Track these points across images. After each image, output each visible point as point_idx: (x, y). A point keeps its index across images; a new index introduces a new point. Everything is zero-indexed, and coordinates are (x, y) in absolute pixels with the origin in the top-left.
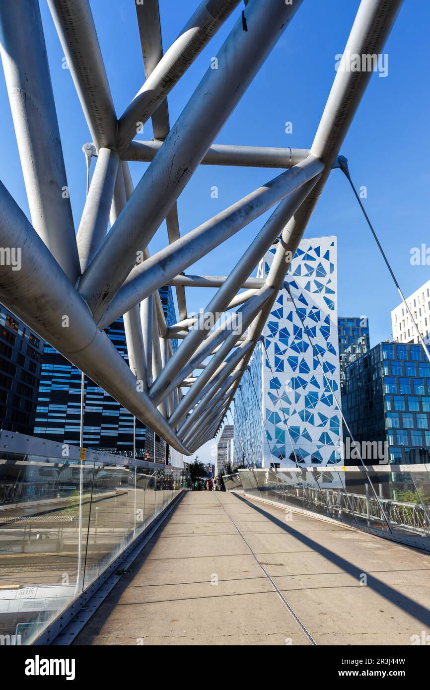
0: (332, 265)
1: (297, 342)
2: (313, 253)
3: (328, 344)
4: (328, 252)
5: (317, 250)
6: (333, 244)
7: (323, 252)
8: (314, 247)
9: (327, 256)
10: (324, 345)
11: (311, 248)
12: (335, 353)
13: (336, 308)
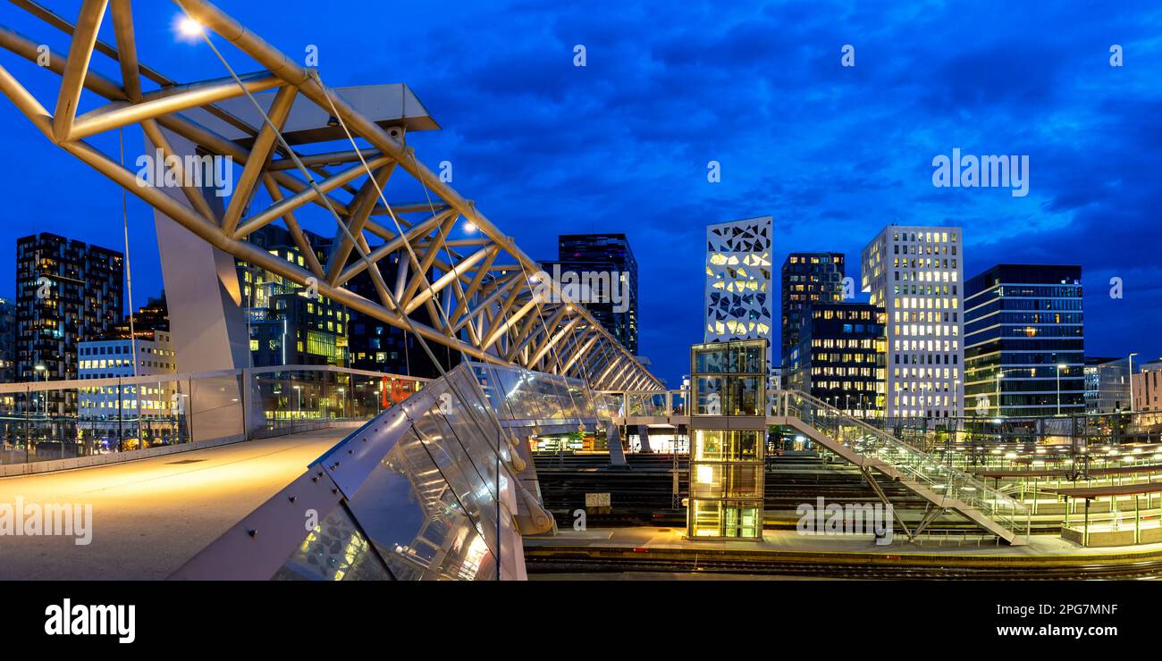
0: (768, 242)
1: (736, 308)
2: (751, 232)
3: (763, 308)
4: (765, 230)
5: (755, 229)
6: (769, 223)
7: (760, 231)
8: (752, 226)
9: (764, 233)
10: (759, 310)
11: (749, 227)
12: (769, 317)
13: (771, 277)
